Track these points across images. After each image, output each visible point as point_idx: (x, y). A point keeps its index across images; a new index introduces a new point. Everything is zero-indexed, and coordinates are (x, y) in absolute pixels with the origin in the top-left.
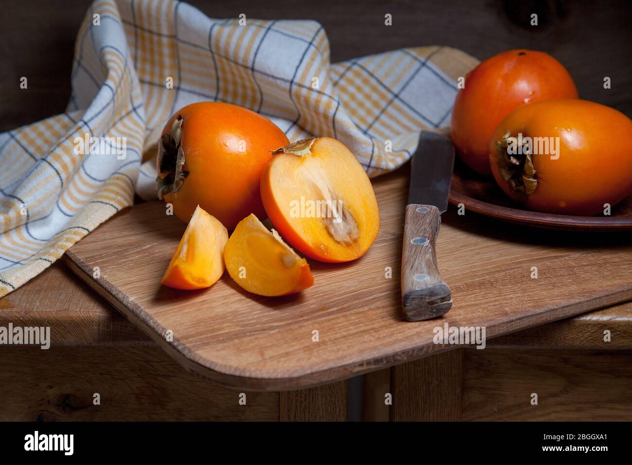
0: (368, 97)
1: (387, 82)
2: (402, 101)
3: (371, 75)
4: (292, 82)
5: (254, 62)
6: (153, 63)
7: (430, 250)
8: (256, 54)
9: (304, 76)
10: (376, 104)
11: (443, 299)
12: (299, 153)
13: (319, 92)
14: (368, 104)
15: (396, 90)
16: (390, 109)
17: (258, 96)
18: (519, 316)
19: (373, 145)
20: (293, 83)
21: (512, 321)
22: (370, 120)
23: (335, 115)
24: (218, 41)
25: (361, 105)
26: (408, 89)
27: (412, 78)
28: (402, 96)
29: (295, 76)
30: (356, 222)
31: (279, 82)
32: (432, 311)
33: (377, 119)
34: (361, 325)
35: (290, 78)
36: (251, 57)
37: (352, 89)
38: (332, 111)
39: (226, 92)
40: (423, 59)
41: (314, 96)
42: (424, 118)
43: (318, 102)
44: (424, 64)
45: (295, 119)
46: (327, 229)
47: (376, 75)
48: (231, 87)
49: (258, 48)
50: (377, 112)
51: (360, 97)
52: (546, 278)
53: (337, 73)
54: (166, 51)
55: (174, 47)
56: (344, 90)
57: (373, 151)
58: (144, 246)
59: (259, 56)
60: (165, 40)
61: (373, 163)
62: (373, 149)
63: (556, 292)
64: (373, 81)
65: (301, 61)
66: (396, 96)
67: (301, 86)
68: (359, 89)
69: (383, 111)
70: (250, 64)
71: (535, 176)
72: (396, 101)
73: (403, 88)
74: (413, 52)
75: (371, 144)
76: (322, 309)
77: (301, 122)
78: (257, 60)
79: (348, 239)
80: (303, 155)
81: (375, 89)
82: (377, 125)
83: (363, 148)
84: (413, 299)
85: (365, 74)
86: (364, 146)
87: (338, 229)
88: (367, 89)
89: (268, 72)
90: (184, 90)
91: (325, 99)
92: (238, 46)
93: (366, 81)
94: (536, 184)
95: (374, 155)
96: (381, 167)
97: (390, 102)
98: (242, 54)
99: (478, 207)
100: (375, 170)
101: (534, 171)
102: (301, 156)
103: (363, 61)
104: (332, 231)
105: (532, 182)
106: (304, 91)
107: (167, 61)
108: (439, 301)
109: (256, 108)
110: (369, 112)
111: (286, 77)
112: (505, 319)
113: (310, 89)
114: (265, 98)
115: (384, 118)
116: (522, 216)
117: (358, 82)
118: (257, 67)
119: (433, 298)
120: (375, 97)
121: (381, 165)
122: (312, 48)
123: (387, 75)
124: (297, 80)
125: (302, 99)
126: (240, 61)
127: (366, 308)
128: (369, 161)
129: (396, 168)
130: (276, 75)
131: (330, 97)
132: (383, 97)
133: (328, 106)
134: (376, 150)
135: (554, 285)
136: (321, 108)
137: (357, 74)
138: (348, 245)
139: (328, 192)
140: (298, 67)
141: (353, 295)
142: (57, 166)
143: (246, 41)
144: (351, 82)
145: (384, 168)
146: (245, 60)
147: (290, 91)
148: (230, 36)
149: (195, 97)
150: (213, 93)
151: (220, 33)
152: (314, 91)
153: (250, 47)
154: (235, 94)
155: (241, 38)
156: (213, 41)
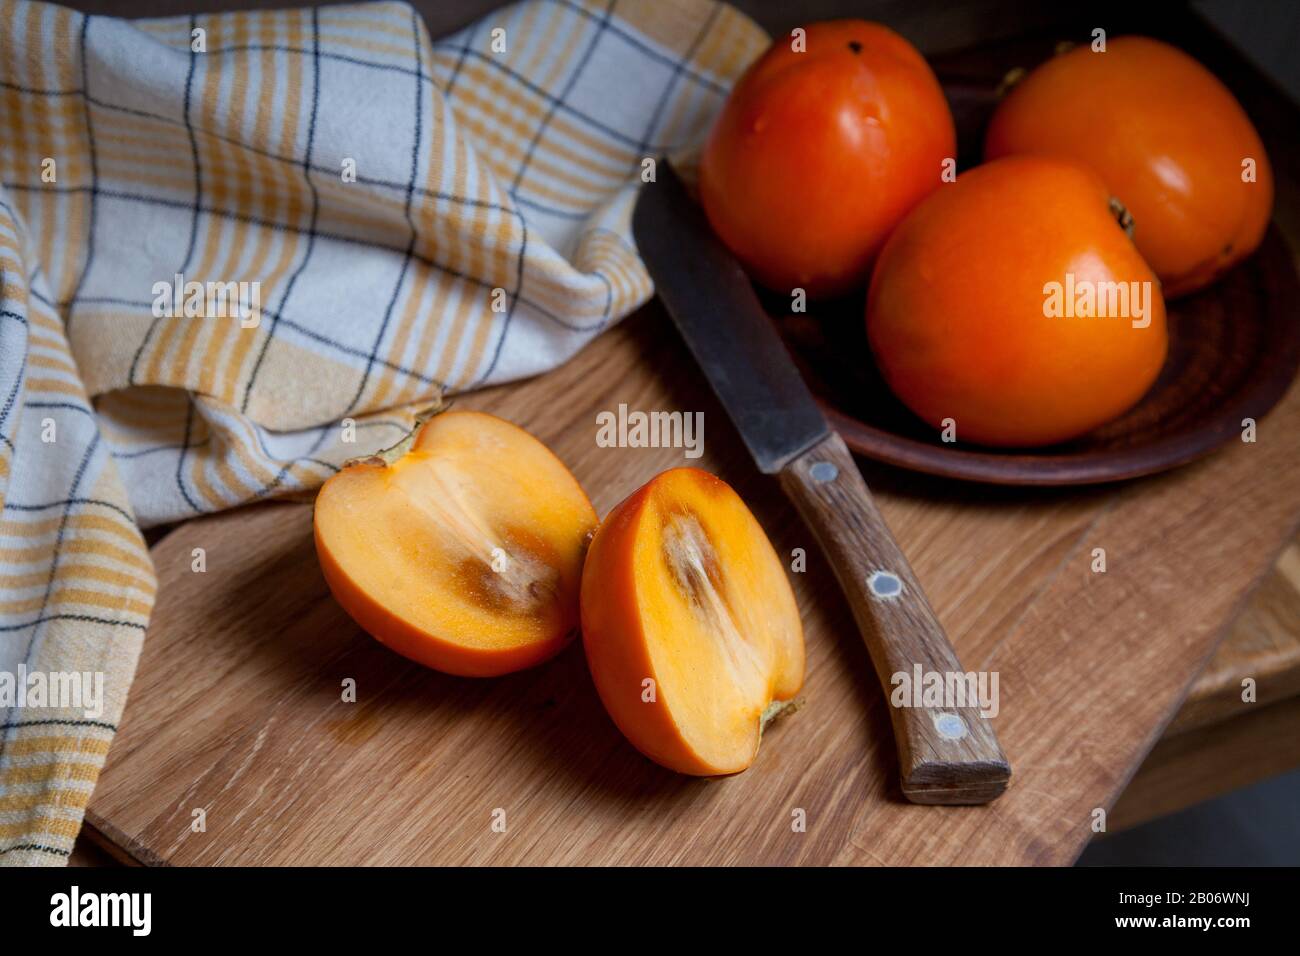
0: (505, 119)
1: (537, 81)
2: (571, 111)
3: (507, 70)
4: (410, 188)
5: (308, 152)
8: (311, 133)
9: (436, 171)
10: (522, 129)
13: (480, 204)
14: (508, 134)
15: (556, 91)
16: (551, 134)
17: (307, 200)
20: (414, 192)
22: (515, 165)
23: (523, 250)
24: (210, 111)
25: (496, 140)
26: (581, 83)
27: (586, 59)
28: (573, 100)
29: (414, 174)
31: (378, 190)
33: (527, 159)
35: (405, 180)
36: (301, 139)
37: (473, 113)
38: (514, 246)
39: (221, 192)
41: (468, 214)
42: (615, 134)
43: (479, 227)
44: (604, 25)
45: (405, 245)
48: (233, 183)
49: (314, 115)
50: (525, 145)
54: (59, 121)
55: (81, 112)
59: (318, 136)
60: (55, 102)
64: (512, 84)
65: (418, 133)
66: (559, 103)
67: (432, 194)
68: (487, 108)
69: (537, 140)
70: (299, 154)
72: (561, 115)
73: (571, 84)
77: (421, 249)
78: (315, 145)
81: (515, 99)
82: (531, 174)
85: (493, 72)
88: (501, 104)
90: (114, 195)
91: (494, 218)
92: (263, 118)
93: (497, 88)
97: (548, 119)
98: (275, 136)
106: (443, 207)
109: (304, 224)
110: (511, 150)
111: (394, 179)
113: (457, 200)
114: (322, 202)
115: (540, 154)
117: (483, 92)
118: (317, 160)
120: (518, 114)
122: (427, 86)
123: (536, 62)
124: (421, 182)
125: (439, 223)
126: (274, 150)
130: (368, 175)
131: (504, 209)
132: (532, 110)
133: (505, 231)
136: (490, 239)
137: (479, 76)
140: (416, 149)
143: (279, 104)
144: (470, 98)
146: (287, 147)
147: (408, 207)
148: (239, 95)
149: (143, 209)
150: (189, 197)
151: (211, 91)
152: (467, 204)
153: (293, 115)
154: (245, 197)
155: (266, 98)
156: (196, 110)
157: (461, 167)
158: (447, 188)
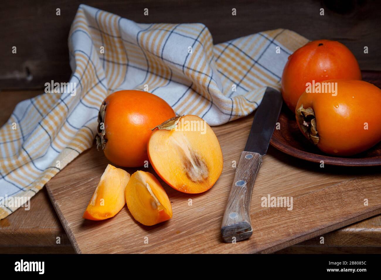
0: (239, 64)
1: (250, 55)
2: (260, 65)
3: (240, 50)
4: (184, 66)
5: (162, 55)
6: (112, 51)
7: (245, 191)
8: (163, 49)
9: (190, 62)
10: (244, 68)
11: (246, 230)
12: (169, 128)
13: (199, 72)
14: (239, 68)
15: (256, 58)
16: (253, 70)
17: (170, 71)
18: (298, 236)
19: (233, 103)
20: (184, 67)
21: (293, 239)
22: (241, 77)
23: (208, 86)
24: (142, 42)
25: (235, 69)
26: (263, 57)
27: (265, 51)
28: (260, 62)
29: (185, 63)
30: (207, 167)
31: (177, 66)
32: (240, 237)
33: (245, 76)
34: (197, 246)
35: (183, 64)
36: (161, 51)
37: (228, 60)
38: (206, 84)
39: (153, 68)
40: (271, 39)
41: (196, 74)
42: (274, 74)
43: (198, 78)
44: (272, 42)
45: (190, 85)
46: (187, 174)
47: (243, 50)
48: (155, 65)
49: (164, 45)
50: (245, 72)
51: (234, 64)
52: (322, 202)
53: (219, 50)
54: (118, 45)
55: (121, 43)
56: (224, 61)
57: (232, 107)
58: (90, 179)
59: (165, 50)
60: (116, 39)
61: (234, 113)
62: (233, 105)
63: (325, 215)
64: (242, 54)
66: (256, 62)
67: (188, 68)
68: (233, 59)
69: (249, 71)
70: (160, 55)
71: (318, 135)
72: (256, 65)
73: (260, 57)
74: (266, 34)
75: (232, 102)
76: (177, 233)
77: (193, 87)
78: (164, 53)
79: (201, 179)
80: (172, 129)
81: (243, 59)
82: (245, 80)
83: (226, 105)
84: (227, 231)
85: (236, 50)
86: (227, 104)
87: (195, 173)
88: (238, 59)
89: (170, 60)
90: (131, 66)
91: (202, 76)
92: (153, 44)
93: (237, 54)
94: (318, 139)
95: (233, 109)
96: (239, 115)
97: (253, 66)
98: (155, 49)
99: (286, 151)
100: (235, 117)
101: (316, 132)
102: (171, 130)
103: (235, 42)
104: (190, 175)
105: (316, 138)
106: (191, 72)
107: (119, 50)
108: (244, 231)
109: (169, 78)
110: (240, 73)
111: (180, 63)
112: (288, 239)
113: (194, 70)
114: (173, 72)
115: (249, 75)
116: (311, 159)
117: (232, 55)
118: (164, 57)
119: (240, 230)
120: (243, 63)
121: (238, 114)
122: (197, 43)
123: (250, 50)
124: (186, 65)
125: (190, 76)
126: (155, 53)
127: (204, 231)
128: (231, 112)
129: (248, 114)
130: (175, 62)
131: (206, 75)
132: (248, 63)
133: (205, 80)
134: (235, 105)
135: (326, 209)
136: (201, 82)
137: (232, 51)
138: (201, 182)
139: (188, 150)
140: (187, 57)
141: (199, 220)
142: (46, 128)
143: (157, 41)
144: (228, 56)
145: (241, 115)
146: (158, 53)
147: (183, 71)
148: (148, 38)
149: (137, 70)
150: (146, 68)
151: (142, 37)
152: (196, 72)
153: (159, 45)
154: (157, 69)
155: (154, 40)
156: (139, 42)
157: (198, 63)
158: (192, 67)
